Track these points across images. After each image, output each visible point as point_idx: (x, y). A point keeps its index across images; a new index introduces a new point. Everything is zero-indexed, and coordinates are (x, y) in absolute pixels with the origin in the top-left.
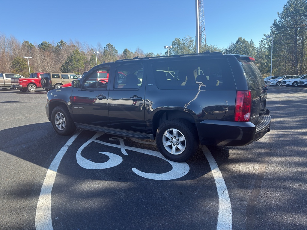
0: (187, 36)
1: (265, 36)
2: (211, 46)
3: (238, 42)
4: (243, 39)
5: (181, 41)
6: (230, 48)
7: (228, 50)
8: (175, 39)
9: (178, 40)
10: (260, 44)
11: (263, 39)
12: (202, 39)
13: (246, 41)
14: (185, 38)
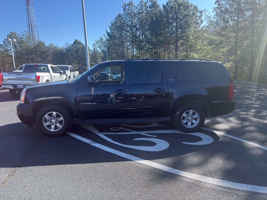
0: (23, 31)
1: (96, 41)
2: (51, 44)
3: (75, 43)
4: (79, 41)
5: (18, 35)
6: (69, 47)
7: (67, 49)
8: (11, 32)
9: (15, 33)
10: (93, 47)
11: (95, 43)
12: (35, 35)
13: (82, 43)
14: (22, 33)
